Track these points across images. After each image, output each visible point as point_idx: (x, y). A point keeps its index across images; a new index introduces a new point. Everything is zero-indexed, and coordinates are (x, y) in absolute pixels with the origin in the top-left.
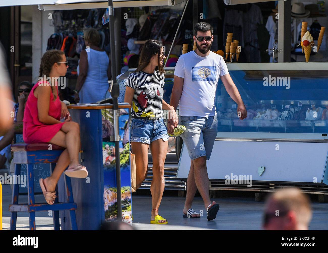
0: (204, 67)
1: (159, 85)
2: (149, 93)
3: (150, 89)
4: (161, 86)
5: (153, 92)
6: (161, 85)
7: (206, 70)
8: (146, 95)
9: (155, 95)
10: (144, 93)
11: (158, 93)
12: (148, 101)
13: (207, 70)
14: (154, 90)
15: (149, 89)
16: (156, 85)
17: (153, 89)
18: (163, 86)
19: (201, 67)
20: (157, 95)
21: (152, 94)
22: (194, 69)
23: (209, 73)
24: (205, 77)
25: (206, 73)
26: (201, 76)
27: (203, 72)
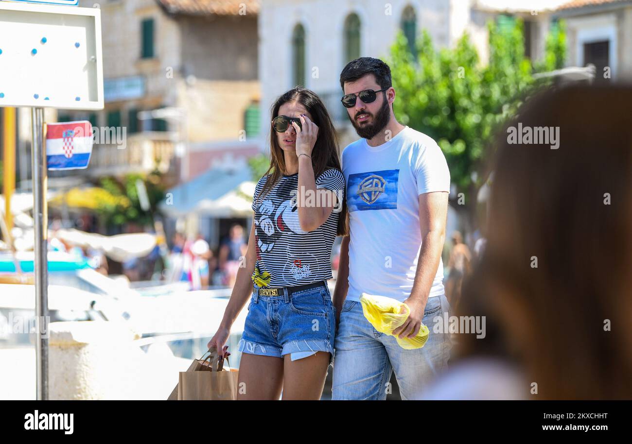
0: (375, 173)
2: (260, 221)
5: (268, 221)
7: (377, 180)
9: (273, 228)
11: (280, 223)
12: (260, 243)
13: (380, 180)
14: (272, 216)
17: (270, 213)
19: (367, 174)
20: (278, 229)
21: (267, 226)
22: (353, 180)
23: (381, 189)
24: (373, 198)
25: (376, 189)
26: (365, 198)
27: (371, 185)
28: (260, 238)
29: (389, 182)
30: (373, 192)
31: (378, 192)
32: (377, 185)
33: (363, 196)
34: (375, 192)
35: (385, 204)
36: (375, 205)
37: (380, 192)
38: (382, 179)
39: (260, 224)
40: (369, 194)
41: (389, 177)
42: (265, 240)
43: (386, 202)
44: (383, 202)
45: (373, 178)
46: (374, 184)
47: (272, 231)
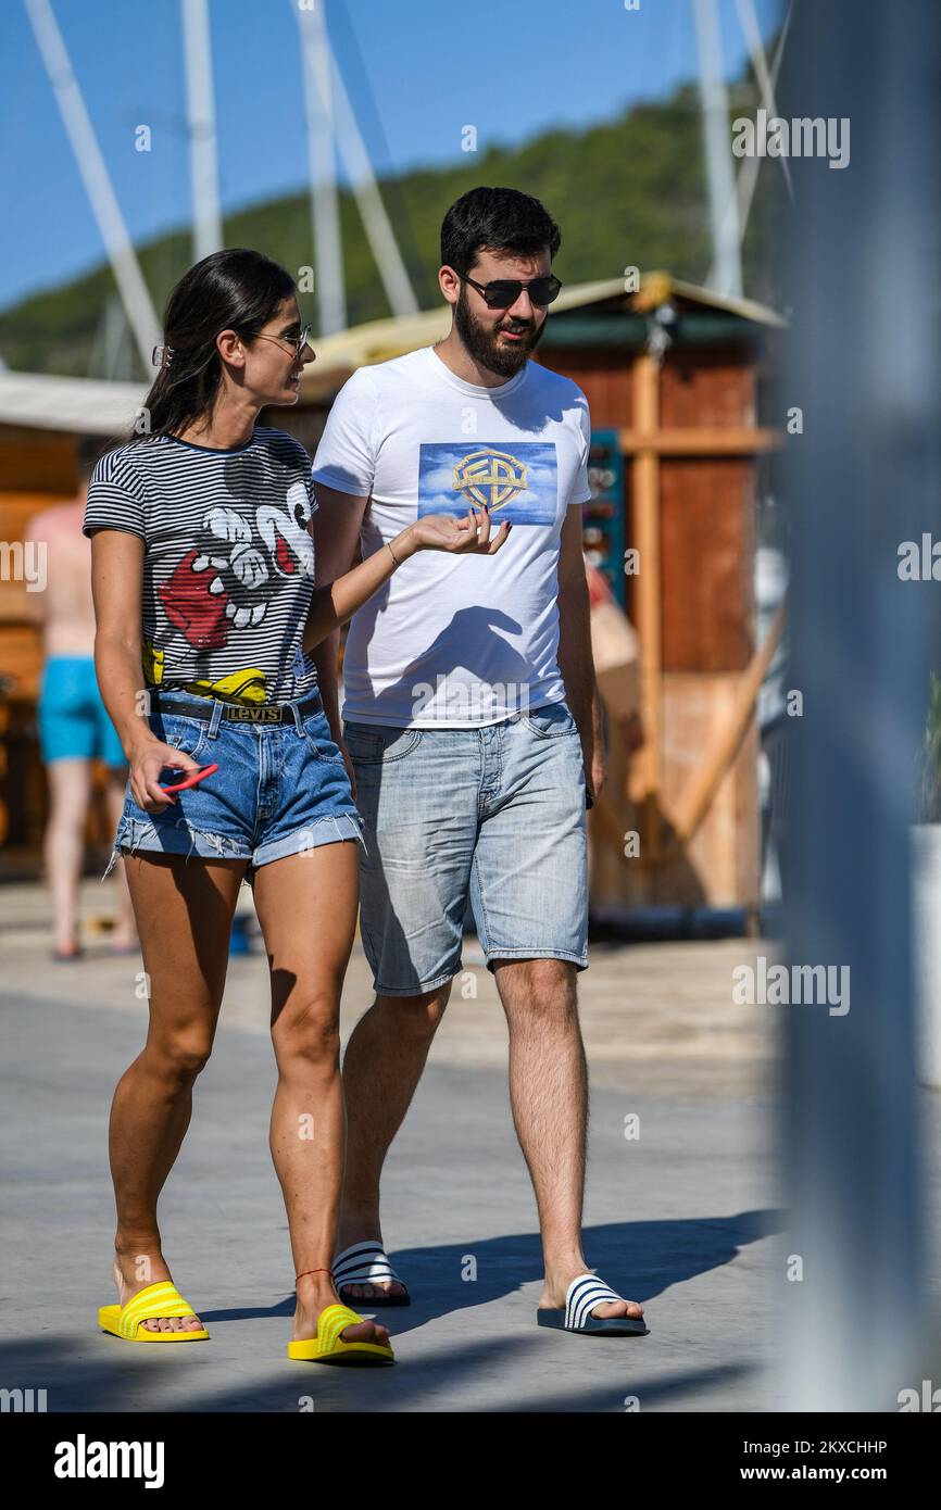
0: (492, 445)
1: (284, 509)
2: (232, 557)
3: (232, 536)
4: (293, 516)
5: (253, 553)
6: (292, 512)
7: (502, 463)
8: (211, 572)
9: (265, 570)
10: (201, 564)
11: (284, 555)
12: (231, 609)
13: (508, 461)
14: (258, 543)
15: (225, 536)
16: (265, 512)
17: (248, 536)
18: (307, 517)
19: (471, 448)
20: (278, 570)
21: (248, 567)
22: (434, 457)
23: (517, 482)
24: (496, 499)
25: (504, 481)
26: (474, 497)
27: (486, 472)
28: (232, 598)
29: (534, 468)
30: (495, 488)
31: (510, 489)
32: (502, 472)
33: (470, 494)
34: (501, 487)
35: (534, 514)
36: (502, 514)
37: (515, 488)
38: (514, 460)
39: (231, 566)
40: (486, 490)
41: (532, 458)
42: (242, 599)
43: (535, 510)
44: (527, 511)
45: (490, 458)
46: (495, 469)
47: (261, 576)
